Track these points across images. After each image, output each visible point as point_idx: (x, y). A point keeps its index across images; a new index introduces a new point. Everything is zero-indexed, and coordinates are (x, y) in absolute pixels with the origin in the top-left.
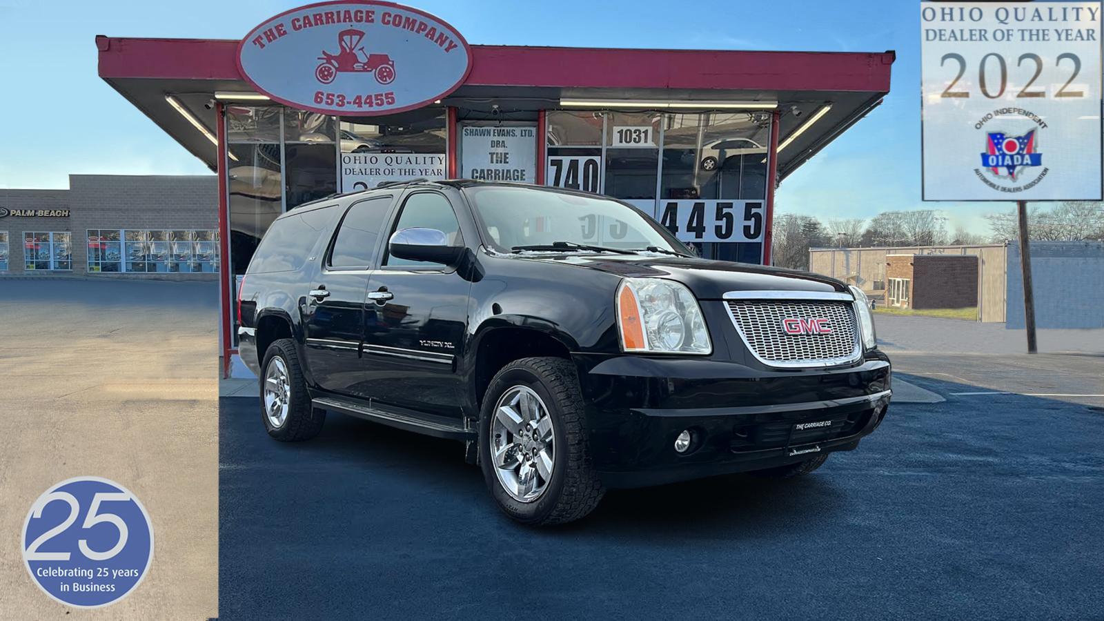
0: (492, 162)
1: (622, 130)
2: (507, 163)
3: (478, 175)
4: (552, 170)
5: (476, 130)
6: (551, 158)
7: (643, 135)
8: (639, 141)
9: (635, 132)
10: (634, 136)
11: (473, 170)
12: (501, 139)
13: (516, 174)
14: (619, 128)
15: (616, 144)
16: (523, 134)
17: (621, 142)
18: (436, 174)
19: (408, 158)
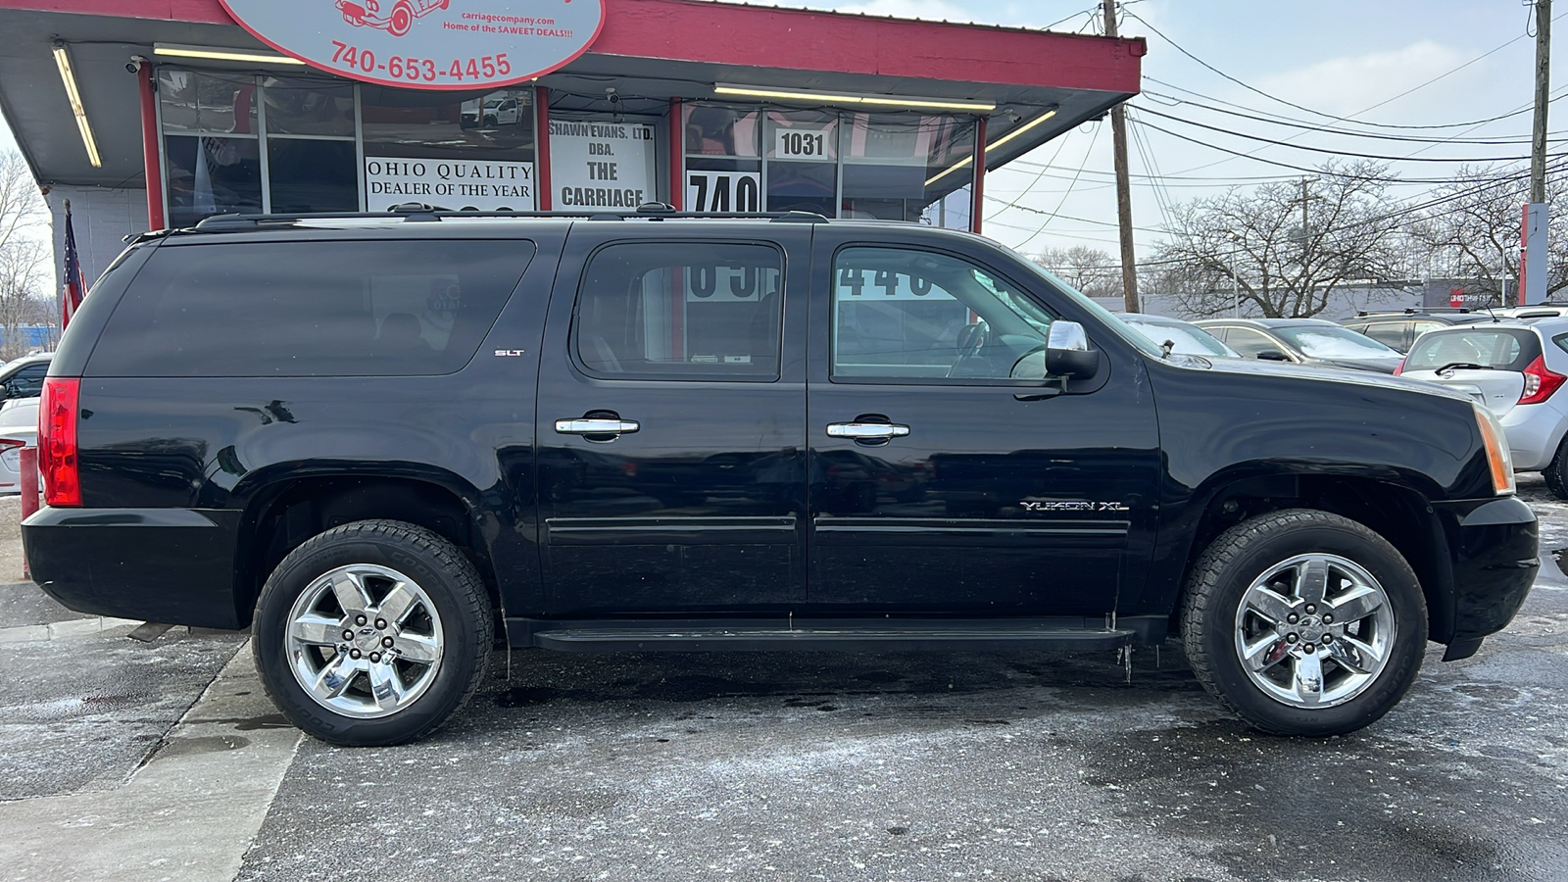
0: (592, 177)
1: (788, 134)
2: (616, 179)
3: (573, 197)
4: (692, 192)
5: (566, 125)
6: (691, 173)
7: (815, 143)
8: (811, 152)
9: (805, 139)
10: (804, 143)
11: (565, 189)
12: (604, 141)
13: (629, 197)
14: (784, 132)
15: (780, 154)
16: (637, 136)
17: (787, 152)
18: (520, 194)
19: (476, 168)
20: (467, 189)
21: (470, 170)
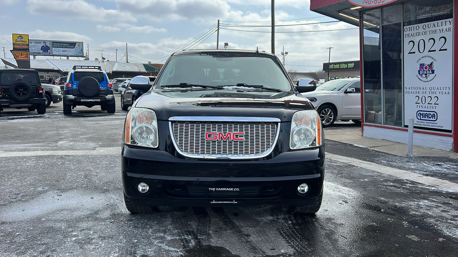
18: (448, 31)
19: (434, 24)
20: (431, 32)
21: (432, 25)
